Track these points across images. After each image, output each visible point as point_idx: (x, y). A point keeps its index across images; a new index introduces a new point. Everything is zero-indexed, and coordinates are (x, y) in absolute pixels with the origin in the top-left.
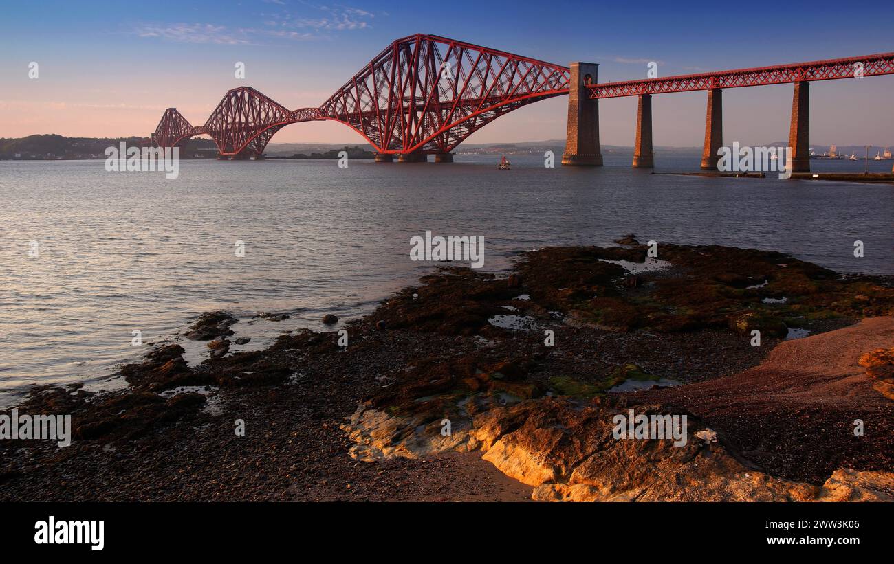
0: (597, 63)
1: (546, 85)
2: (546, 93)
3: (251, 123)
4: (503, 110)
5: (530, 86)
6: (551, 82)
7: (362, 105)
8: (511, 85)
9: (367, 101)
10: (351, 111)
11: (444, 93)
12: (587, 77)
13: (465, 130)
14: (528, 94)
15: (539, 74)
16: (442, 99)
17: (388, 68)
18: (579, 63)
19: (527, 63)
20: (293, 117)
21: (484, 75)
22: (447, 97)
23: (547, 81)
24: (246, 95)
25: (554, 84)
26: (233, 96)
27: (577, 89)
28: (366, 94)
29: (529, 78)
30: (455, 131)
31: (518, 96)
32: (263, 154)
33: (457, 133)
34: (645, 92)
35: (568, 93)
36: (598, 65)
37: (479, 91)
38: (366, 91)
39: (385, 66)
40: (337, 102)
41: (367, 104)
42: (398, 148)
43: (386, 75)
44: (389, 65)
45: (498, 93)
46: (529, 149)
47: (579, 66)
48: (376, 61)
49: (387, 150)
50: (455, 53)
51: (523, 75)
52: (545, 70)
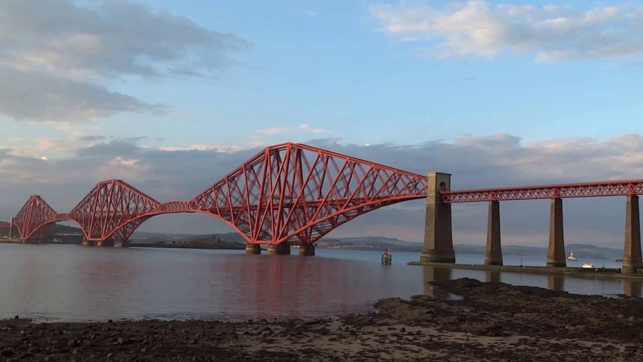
0: (450, 173)
1: (405, 190)
2: (406, 197)
3: (119, 212)
4: (364, 210)
5: (390, 190)
6: (410, 188)
7: (233, 200)
8: (372, 189)
9: (237, 197)
10: (222, 205)
11: (311, 193)
12: (442, 184)
13: (328, 225)
14: (388, 197)
15: (399, 179)
16: (309, 199)
17: (259, 170)
18: (436, 173)
19: (386, 170)
20: (164, 209)
21: (348, 180)
22: (313, 197)
23: (407, 187)
24: (117, 188)
25: (411, 189)
26: (103, 187)
27: (434, 194)
28: (236, 191)
29: (389, 184)
30: (319, 226)
31: (379, 198)
32: (128, 241)
33: (321, 227)
34: (494, 199)
35: (426, 197)
36: (451, 175)
37: (342, 193)
38: (236, 189)
39: (256, 168)
40: (208, 197)
41: (237, 200)
42: (265, 239)
43: (256, 177)
44: (261, 167)
45: (362, 195)
46: (353, 244)
47: (436, 176)
48: (248, 164)
49: (257, 240)
50: (323, 159)
51: (385, 181)
52: (403, 177)
